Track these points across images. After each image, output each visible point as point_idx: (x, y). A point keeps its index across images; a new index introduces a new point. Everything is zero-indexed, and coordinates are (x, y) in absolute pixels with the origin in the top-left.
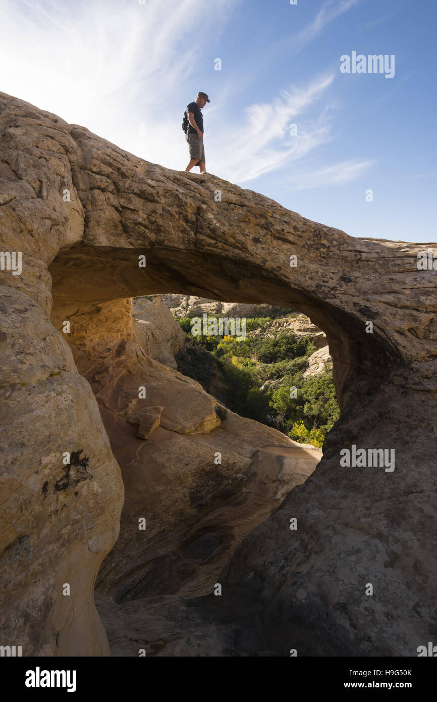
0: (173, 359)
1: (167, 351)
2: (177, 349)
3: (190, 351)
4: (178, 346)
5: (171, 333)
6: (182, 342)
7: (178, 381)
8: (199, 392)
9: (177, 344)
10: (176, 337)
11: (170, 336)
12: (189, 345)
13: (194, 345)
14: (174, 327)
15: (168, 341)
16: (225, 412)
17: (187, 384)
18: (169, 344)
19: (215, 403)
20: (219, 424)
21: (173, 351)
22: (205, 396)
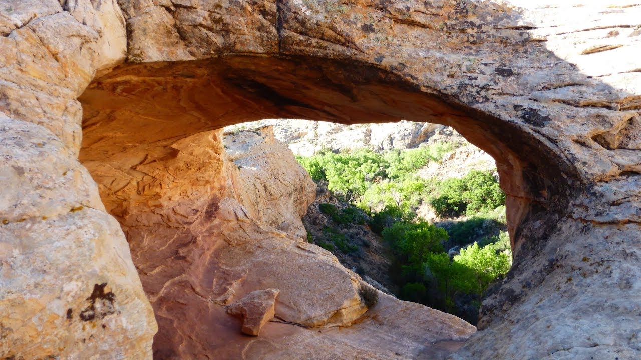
0: (299, 223)
1: (288, 212)
2: (305, 207)
3: (324, 209)
4: (306, 203)
5: (293, 182)
6: (312, 195)
7: (300, 252)
8: (331, 267)
9: (304, 198)
10: (302, 188)
11: (292, 187)
12: (323, 200)
13: (330, 199)
14: (297, 173)
15: (290, 195)
16: (375, 295)
17: (313, 255)
18: (292, 199)
19: (356, 282)
20: (365, 311)
21: (298, 210)
22: (342, 272)
